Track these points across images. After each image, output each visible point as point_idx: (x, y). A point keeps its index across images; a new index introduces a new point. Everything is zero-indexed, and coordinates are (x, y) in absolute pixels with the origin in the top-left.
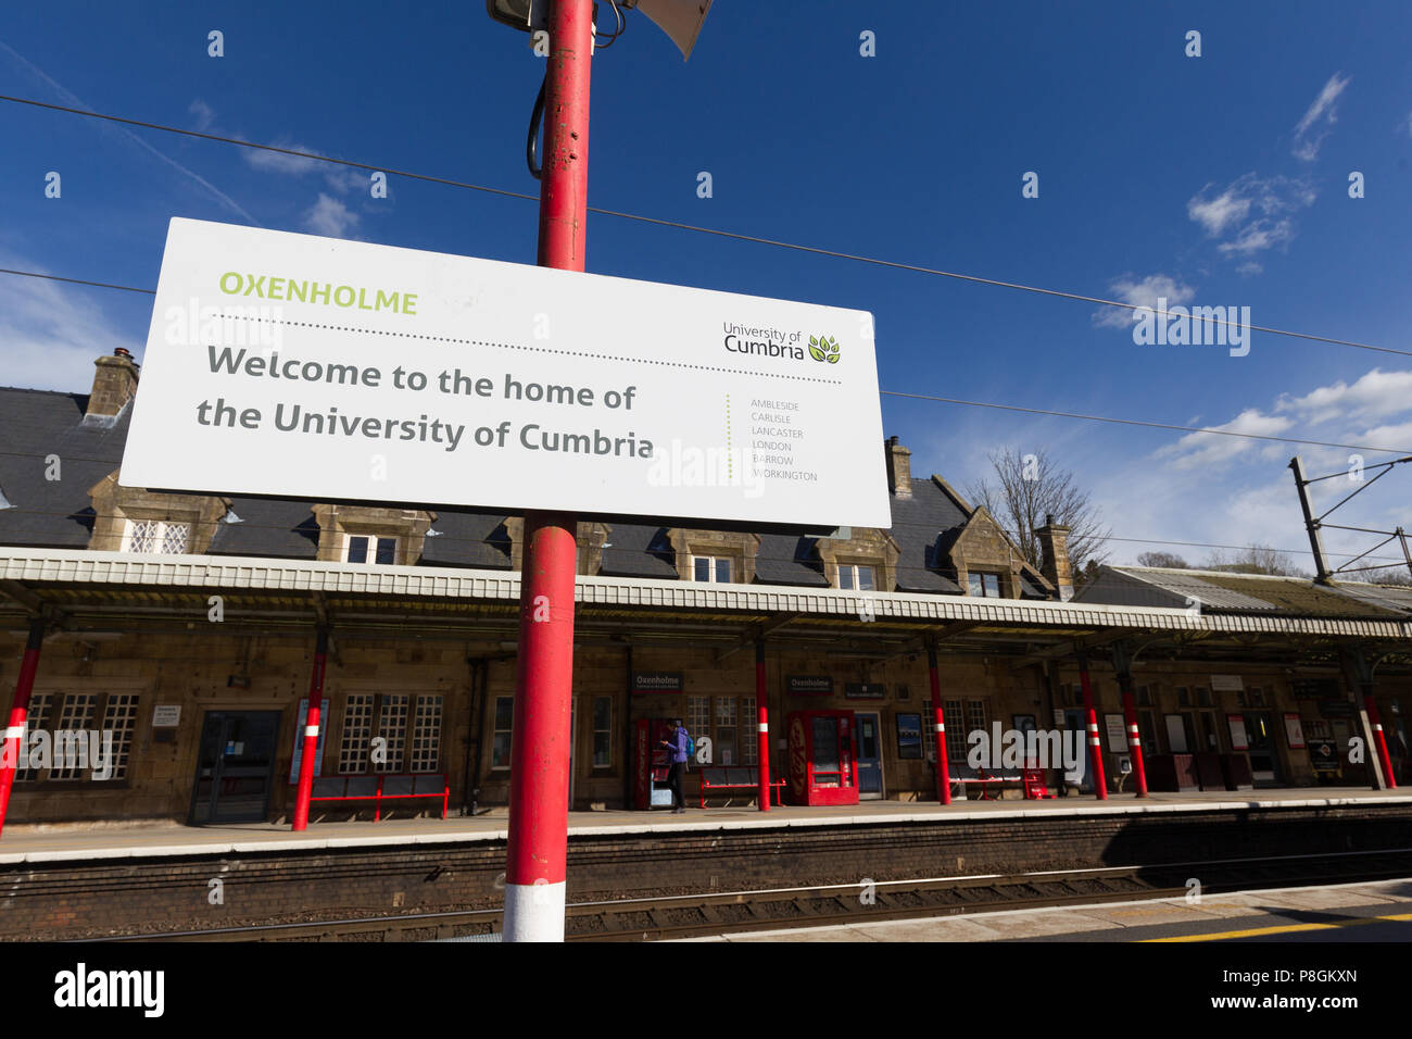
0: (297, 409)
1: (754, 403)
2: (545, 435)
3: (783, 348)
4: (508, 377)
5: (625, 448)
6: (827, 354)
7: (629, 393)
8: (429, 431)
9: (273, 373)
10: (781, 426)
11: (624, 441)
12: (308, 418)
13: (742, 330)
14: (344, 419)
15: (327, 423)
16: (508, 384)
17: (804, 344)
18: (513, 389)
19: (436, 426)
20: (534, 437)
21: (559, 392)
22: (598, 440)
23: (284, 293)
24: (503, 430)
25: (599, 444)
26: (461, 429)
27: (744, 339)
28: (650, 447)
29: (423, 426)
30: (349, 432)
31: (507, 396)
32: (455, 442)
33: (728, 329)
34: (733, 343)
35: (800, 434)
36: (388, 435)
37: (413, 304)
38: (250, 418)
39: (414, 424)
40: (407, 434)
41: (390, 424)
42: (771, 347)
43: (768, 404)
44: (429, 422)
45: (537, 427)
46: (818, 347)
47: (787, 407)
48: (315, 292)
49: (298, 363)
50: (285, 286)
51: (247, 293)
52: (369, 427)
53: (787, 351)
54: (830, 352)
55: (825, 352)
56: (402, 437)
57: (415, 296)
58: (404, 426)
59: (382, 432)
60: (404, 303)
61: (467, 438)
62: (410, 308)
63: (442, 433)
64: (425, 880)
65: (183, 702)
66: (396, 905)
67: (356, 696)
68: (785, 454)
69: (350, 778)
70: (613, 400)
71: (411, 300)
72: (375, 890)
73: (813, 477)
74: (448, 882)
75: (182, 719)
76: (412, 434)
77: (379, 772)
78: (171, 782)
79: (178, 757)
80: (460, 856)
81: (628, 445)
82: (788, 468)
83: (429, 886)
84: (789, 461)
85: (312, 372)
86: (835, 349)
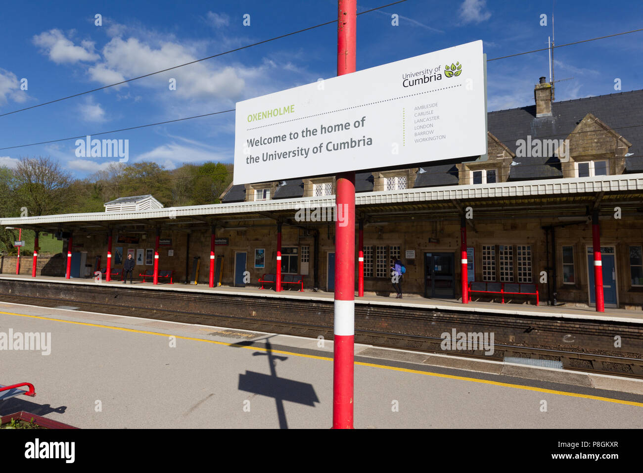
0: (267, 153)
1: (416, 109)
2: (334, 145)
3: (431, 77)
4: (322, 126)
5: (362, 143)
6: (454, 72)
7: (363, 120)
8: (300, 152)
9: (261, 144)
10: (429, 116)
11: (361, 140)
12: (270, 156)
13: (411, 75)
14: (278, 154)
15: (274, 156)
16: (322, 129)
17: (442, 72)
18: (324, 130)
19: (302, 150)
20: (330, 147)
21: (339, 127)
22: (352, 142)
23: (261, 117)
24: (321, 147)
25: (353, 144)
26: (309, 149)
27: (411, 79)
28: (371, 141)
29: (298, 151)
30: (279, 158)
31: (322, 133)
32: (307, 154)
33: (404, 77)
34: (407, 83)
35: (438, 117)
36: (289, 157)
37: (293, 108)
38: (256, 160)
39: (295, 151)
40: (294, 155)
41: (289, 152)
42: (425, 78)
43: (422, 107)
44: (300, 149)
45: (331, 142)
46: (450, 70)
47: (432, 106)
48: (269, 114)
49: (266, 139)
50: (261, 115)
51: (253, 120)
52: (284, 155)
53: (433, 78)
54: (456, 70)
55: (453, 71)
56: (293, 156)
57: (294, 105)
58: (293, 153)
59: (288, 156)
60: (290, 109)
61: (311, 151)
62: (293, 110)
63: (303, 152)
64: (524, 332)
65: (415, 249)
66: (511, 341)
67: (486, 246)
68: (430, 129)
69: (488, 283)
70: (357, 124)
71: (293, 107)
72: (500, 333)
73: (444, 137)
74: (536, 334)
75: (416, 256)
76: (295, 154)
77: (502, 281)
78: (416, 280)
79: (417, 270)
80: (541, 323)
81: (362, 141)
82: (431, 136)
83: (527, 335)
84: (432, 132)
85: (270, 140)
86: (459, 69)
